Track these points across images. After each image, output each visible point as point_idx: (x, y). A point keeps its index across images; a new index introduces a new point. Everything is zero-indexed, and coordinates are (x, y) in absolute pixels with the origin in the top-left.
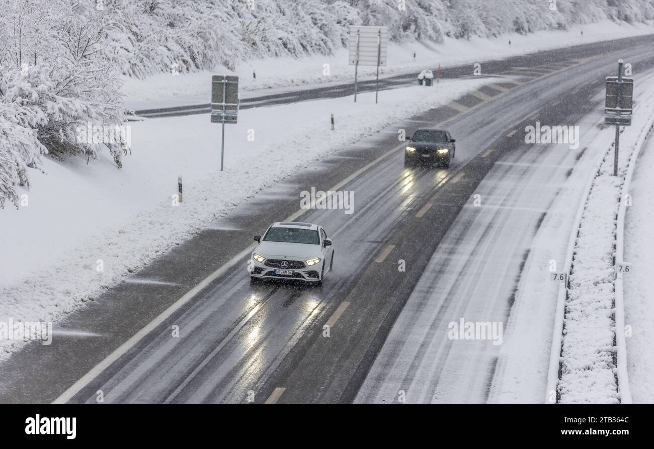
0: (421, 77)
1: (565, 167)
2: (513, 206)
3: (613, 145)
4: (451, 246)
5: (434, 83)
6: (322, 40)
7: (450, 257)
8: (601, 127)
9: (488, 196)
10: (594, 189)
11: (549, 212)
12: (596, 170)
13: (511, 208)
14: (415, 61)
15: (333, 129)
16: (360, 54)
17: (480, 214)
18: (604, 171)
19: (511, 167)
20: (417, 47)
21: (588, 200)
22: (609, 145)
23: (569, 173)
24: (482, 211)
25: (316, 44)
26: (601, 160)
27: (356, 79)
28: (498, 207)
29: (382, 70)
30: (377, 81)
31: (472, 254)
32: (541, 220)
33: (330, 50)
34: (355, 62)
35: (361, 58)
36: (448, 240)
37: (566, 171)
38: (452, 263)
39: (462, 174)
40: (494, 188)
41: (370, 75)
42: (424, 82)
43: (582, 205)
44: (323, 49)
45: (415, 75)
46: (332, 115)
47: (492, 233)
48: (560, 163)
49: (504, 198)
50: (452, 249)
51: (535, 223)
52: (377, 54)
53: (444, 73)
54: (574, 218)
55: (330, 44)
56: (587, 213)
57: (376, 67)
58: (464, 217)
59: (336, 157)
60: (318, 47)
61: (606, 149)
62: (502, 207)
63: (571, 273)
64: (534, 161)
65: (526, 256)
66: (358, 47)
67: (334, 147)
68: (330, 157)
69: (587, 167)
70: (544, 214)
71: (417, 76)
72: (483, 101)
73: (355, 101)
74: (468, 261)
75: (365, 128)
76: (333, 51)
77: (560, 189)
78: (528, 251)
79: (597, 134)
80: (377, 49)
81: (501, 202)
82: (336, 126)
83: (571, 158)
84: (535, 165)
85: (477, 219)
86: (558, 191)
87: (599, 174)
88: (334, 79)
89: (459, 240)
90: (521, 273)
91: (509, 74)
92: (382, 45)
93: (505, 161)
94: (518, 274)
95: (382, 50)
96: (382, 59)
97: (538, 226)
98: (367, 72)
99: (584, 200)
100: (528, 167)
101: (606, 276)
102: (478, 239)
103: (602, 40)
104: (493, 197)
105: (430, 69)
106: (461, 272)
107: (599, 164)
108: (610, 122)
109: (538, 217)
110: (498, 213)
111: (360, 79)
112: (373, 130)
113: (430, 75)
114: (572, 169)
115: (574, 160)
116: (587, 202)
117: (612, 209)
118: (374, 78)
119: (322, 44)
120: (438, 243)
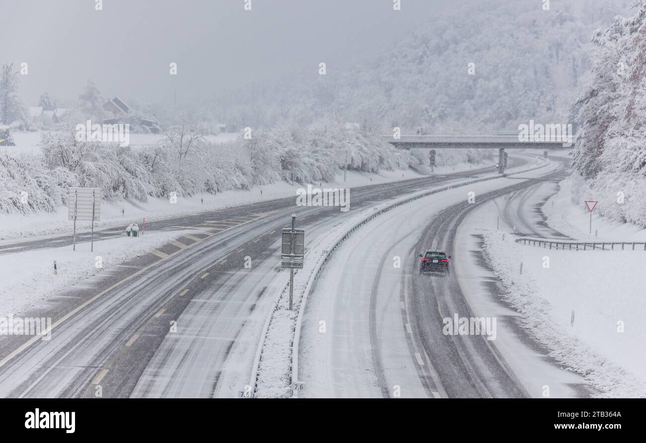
0: (128, 229)
1: (249, 303)
2: (207, 336)
3: (288, 285)
4: (155, 370)
5: (140, 233)
6: (46, 199)
7: (155, 379)
8: (278, 270)
9: (186, 328)
10: (274, 321)
11: (236, 340)
12: (274, 305)
13: (205, 338)
14: (123, 216)
15: (56, 273)
16: (78, 210)
17: (179, 343)
18: (282, 306)
19: (205, 303)
20: (126, 205)
21: (268, 330)
22: (285, 284)
23: (252, 308)
24: (181, 340)
25: (40, 203)
26: (278, 297)
27: (75, 232)
28: (194, 337)
29: (96, 224)
30: (93, 233)
31: (173, 376)
32: (230, 348)
33: (52, 207)
34: (74, 218)
35: (78, 214)
36: (153, 365)
37: (250, 307)
38: (157, 384)
39: (163, 310)
40: (191, 321)
41: (86, 228)
42: (131, 234)
43: (264, 335)
44: (47, 207)
45: (124, 228)
46: (55, 262)
47: (190, 357)
48: (244, 300)
49: (199, 329)
50: (157, 372)
51: (224, 350)
52: (92, 211)
53: (146, 226)
54: (257, 345)
55: (52, 202)
56: (268, 342)
57: (91, 222)
58: (166, 345)
59: (59, 296)
60: (43, 205)
61: (282, 288)
62: (198, 337)
63: (255, 392)
64: (223, 299)
65: (218, 378)
66: (76, 205)
67: (57, 288)
68: (54, 297)
69: (267, 303)
70: (233, 342)
71: (125, 229)
72: (180, 249)
73: (74, 250)
74: (170, 382)
75: (83, 273)
76: (55, 208)
77: (246, 321)
78: (220, 373)
79: (275, 276)
80: (92, 207)
81: (197, 333)
82: (58, 270)
83: (254, 295)
84: (225, 302)
85: (177, 347)
86: (243, 323)
87: (277, 308)
88: (57, 231)
89: (162, 364)
90: (213, 391)
91: (202, 226)
92: (96, 203)
93: (199, 299)
94: (211, 393)
95: (96, 207)
96: (96, 215)
97: (228, 353)
98: (84, 225)
99: (265, 330)
100: (219, 303)
101: (284, 393)
102: (178, 364)
103: (278, 198)
104: (189, 329)
105: (136, 223)
106: (164, 392)
107: (277, 301)
108: (285, 265)
109: (227, 345)
110: (194, 341)
111: (77, 232)
112: (89, 274)
113: (136, 228)
114: (255, 305)
115: (256, 297)
116: (268, 332)
117: (289, 337)
118: (90, 231)
119: (46, 203)
120: (144, 368)
